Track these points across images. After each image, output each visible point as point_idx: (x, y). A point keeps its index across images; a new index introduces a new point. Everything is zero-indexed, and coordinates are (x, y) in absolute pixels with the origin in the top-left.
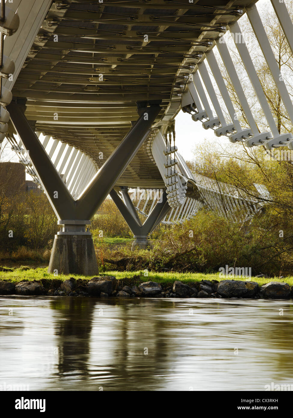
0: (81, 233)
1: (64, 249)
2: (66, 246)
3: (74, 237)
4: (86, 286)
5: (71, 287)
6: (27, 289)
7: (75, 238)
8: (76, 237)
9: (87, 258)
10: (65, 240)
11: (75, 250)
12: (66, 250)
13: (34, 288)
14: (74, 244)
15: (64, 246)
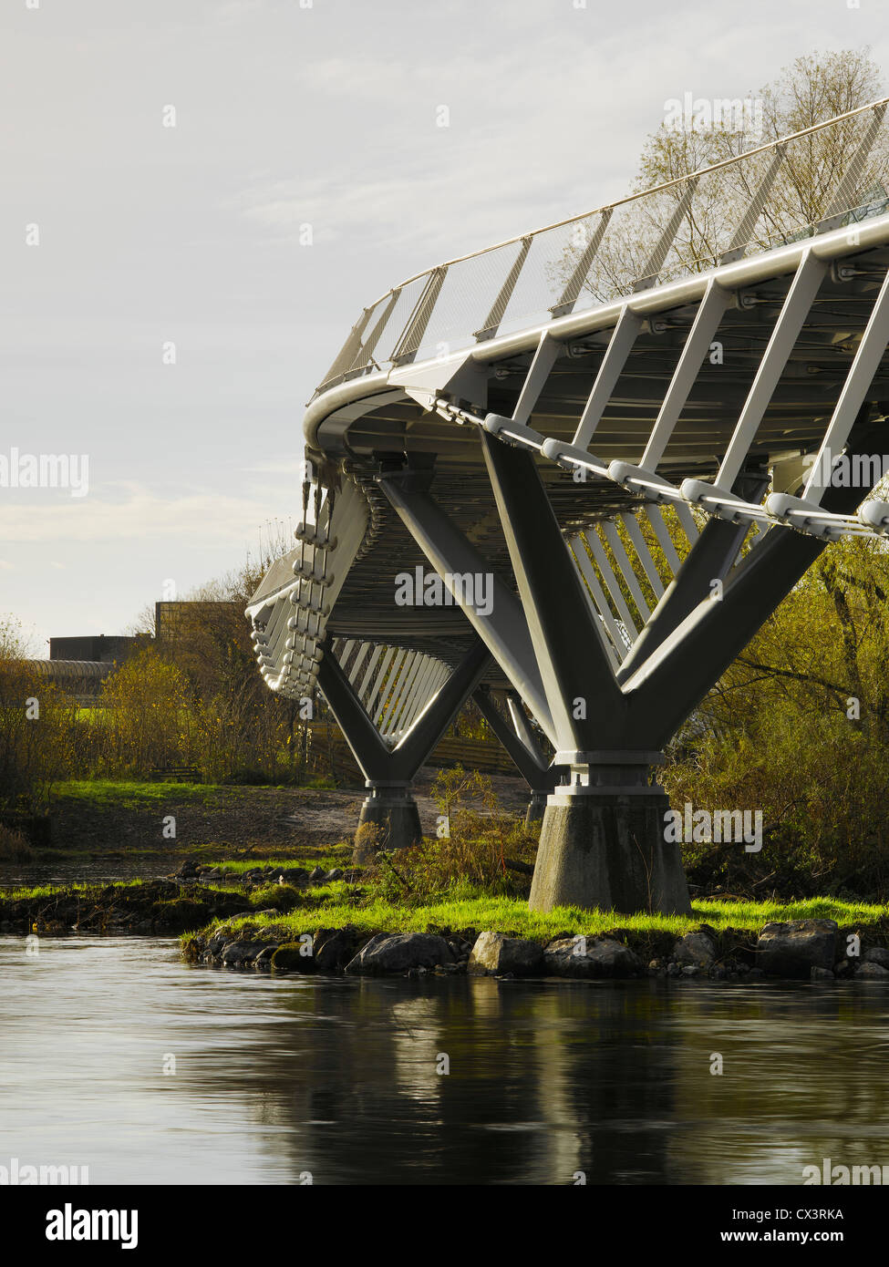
0: (636, 789)
1: (595, 839)
2: (600, 830)
3: (619, 800)
4: (754, 949)
5: (712, 952)
6: (591, 959)
7: (622, 804)
8: (626, 800)
9: (661, 864)
10: (597, 812)
11: (623, 840)
12: (600, 839)
13: (611, 956)
14: (621, 822)
15: (596, 828)
